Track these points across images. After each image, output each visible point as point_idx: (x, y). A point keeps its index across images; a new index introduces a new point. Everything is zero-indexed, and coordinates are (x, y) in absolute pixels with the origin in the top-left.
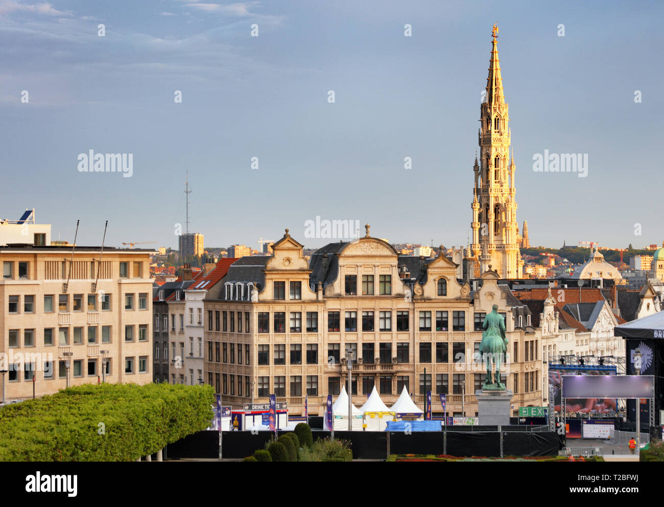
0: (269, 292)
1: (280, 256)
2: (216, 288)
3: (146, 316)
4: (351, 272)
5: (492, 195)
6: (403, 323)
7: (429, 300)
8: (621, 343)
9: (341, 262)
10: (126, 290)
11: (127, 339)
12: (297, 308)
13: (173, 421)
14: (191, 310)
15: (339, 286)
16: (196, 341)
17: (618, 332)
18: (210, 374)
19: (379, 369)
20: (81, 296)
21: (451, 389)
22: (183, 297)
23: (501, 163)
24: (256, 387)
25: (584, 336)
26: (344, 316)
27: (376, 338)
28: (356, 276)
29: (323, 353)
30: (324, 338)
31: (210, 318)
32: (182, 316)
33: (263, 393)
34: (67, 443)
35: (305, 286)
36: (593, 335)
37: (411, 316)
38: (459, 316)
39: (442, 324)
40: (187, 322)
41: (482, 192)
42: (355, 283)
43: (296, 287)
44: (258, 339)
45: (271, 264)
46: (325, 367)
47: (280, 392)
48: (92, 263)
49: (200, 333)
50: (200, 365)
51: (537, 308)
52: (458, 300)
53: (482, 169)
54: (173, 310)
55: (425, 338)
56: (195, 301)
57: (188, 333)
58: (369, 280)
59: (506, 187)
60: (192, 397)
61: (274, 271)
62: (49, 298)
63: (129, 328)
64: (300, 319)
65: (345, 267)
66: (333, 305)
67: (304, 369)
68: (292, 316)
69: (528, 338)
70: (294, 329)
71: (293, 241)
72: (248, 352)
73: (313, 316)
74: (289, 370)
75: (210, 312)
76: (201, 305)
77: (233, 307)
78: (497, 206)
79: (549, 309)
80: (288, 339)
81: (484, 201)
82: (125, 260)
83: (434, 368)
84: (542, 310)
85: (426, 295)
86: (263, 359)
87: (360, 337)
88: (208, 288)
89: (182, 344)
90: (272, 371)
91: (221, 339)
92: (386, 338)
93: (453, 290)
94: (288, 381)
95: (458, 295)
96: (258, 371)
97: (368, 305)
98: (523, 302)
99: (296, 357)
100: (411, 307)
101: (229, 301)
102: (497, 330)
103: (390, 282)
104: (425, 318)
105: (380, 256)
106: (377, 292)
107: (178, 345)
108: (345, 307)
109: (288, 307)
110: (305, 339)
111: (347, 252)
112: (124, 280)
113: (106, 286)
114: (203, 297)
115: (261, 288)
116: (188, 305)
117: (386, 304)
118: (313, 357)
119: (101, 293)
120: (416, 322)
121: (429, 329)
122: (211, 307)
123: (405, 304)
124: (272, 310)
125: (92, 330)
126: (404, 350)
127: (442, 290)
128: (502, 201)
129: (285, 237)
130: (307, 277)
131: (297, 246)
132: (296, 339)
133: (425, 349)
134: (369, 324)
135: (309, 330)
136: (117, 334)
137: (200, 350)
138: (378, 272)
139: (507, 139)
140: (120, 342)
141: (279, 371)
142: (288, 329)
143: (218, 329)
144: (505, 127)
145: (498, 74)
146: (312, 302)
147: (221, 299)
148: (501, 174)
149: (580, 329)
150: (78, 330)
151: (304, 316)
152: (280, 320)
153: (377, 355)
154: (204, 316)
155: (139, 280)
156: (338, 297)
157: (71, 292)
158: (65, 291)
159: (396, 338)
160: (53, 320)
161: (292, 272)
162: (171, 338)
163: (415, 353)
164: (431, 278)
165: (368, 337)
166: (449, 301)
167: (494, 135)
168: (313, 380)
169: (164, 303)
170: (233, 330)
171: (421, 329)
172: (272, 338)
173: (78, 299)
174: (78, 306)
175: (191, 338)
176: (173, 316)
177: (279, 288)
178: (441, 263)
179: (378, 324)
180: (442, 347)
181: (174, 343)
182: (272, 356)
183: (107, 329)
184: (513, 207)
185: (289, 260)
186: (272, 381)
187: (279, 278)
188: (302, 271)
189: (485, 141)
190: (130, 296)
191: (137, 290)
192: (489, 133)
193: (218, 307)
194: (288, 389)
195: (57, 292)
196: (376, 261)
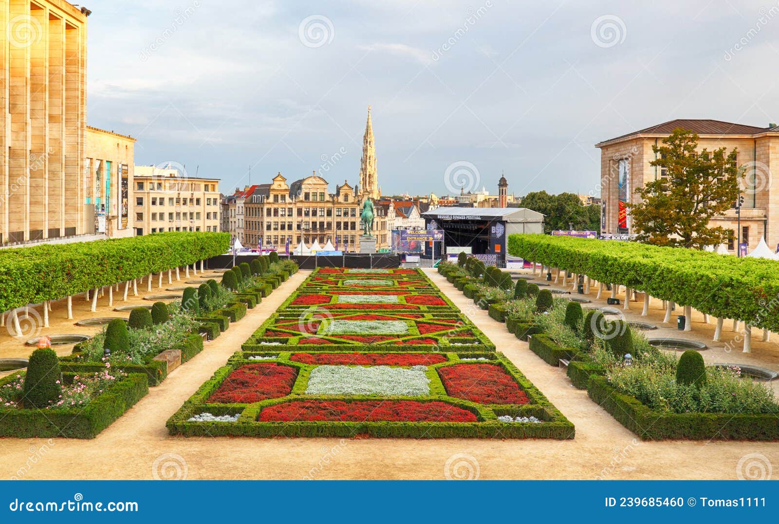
0: (271, 199)
1: (276, 183)
2: (249, 198)
3: (217, 208)
4: (307, 191)
5: (368, 171)
6: (329, 213)
7: (340, 203)
8: (423, 221)
9: (303, 186)
10: (207, 196)
11: (207, 218)
12: (283, 206)
13: (202, 248)
14: (239, 207)
15: (302, 197)
16: (240, 221)
17: (421, 216)
18: (246, 235)
19: (319, 233)
20: (186, 199)
21: (349, 241)
22: (235, 202)
23: (371, 158)
24: (265, 240)
25: (406, 220)
26: (304, 210)
27: (318, 219)
28: (309, 193)
29: (295, 226)
30: (295, 219)
31: (247, 211)
32: (235, 210)
33: (268, 243)
34: (114, 256)
35: (287, 197)
36: (409, 220)
37: (332, 210)
38: (353, 210)
39: (346, 214)
40: (237, 213)
41: (364, 170)
42: (309, 195)
43: (283, 197)
44: (266, 220)
45: (272, 187)
46: (294, 232)
47: (276, 242)
48: (192, 184)
49: (242, 217)
50: (242, 231)
51: (386, 208)
52: (353, 203)
53: (364, 161)
54: (232, 208)
55: (339, 219)
56: (240, 203)
57: (238, 217)
58: (315, 194)
59: (373, 168)
60: (216, 238)
61: (273, 190)
62: (171, 199)
63: (208, 214)
64: (285, 211)
65: (305, 189)
66: (299, 205)
67: (286, 232)
68: (281, 209)
69: (383, 220)
70: (282, 215)
71: (282, 177)
72: (262, 225)
73: (290, 210)
74: (280, 233)
75: (247, 208)
76: (243, 205)
77: (256, 206)
78: (370, 175)
79: (391, 208)
80: (280, 219)
81: (365, 173)
82: (207, 183)
83: (342, 232)
84: (388, 209)
85: (339, 201)
86: (269, 228)
87: (311, 219)
88: (246, 198)
89: (235, 222)
90: (272, 233)
91: (251, 220)
92: (322, 219)
93: (351, 199)
94: (280, 237)
95: (353, 201)
96: (266, 233)
97: (314, 205)
98: (381, 205)
99: (283, 228)
100: (333, 206)
101: (255, 203)
102: (369, 208)
103: (324, 195)
104: (339, 211)
105: (320, 184)
106: (318, 200)
107: (233, 222)
108: (304, 206)
109: (279, 206)
110: (287, 219)
111: (306, 182)
112: (206, 192)
113: (197, 195)
114: (244, 201)
115: (268, 198)
116: (237, 205)
117: (322, 205)
118: (290, 227)
119: (195, 198)
120: (335, 212)
121: (340, 216)
122: (247, 206)
123: (330, 205)
124: (273, 207)
125: (191, 214)
126: (329, 224)
127: (346, 199)
128: (372, 173)
129: (279, 175)
130: (288, 193)
131: (284, 179)
132: (283, 219)
133: (339, 224)
134: (314, 213)
135: (289, 215)
136: (203, 216)
137: (242, 224)
138: (319, 191)
139: (373, 149)
140: (204, 219)
141: (276, 233)
142: (279, 215)
143: (250, 215)
144: (373, 144)
145: (370, 124)
146: (290, 204)
147: (251, 202)
148: (371, 163)
149: (404, 217)
150: (185, 214)
151: (287, 210)
152: (276, 211)
153: (318, 226)
154: (244, 210)
155: (214, 193)
156: (302, 201)
157: (182, 197)
158: (179, 196)
159: (326, 219)
160: (174, 209)
161: (281, 190)
162: (230, 220)
163: (334, 226)
164: (341, 194)
165: (314, 219)
166: (349, 204)
167: (369, 148)
168: (290, 237)
169: (227, 205)
170: (256, 215)
171: (337, 216)
172: (272, 219)
173: (185, 200)
174: (185, 204)
175: (239, 219)
176: (231, 210)
177: (276, 197)
178: (346, 187)
179: (319, 213)
180: (346, 224)
181: (231, 222)
182: (273, 227)
183: (198, 214)
184: (376, 176)
185: (280, 185)
186: (272, 237)
187: (276, 193)
188: (286, 190)
189: (365, 150)
190: (209, 199)
191: (212, 197)
192: (367, 146)
193: (250, 205)
194: (279, 241)
195: (175, 196)
196: (318, 186)
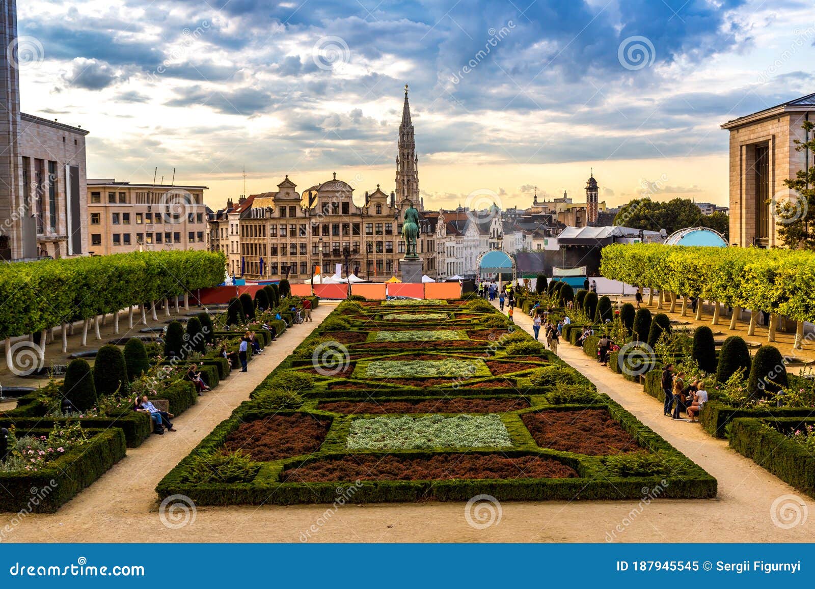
0: (277, 213)
1: (283, 191)
2: (246, 213)
3: (204, 227)
6: (356, 230)
7: (371, 216)
9: (319, 195)
11: (190, 240)
12: (293, 222)
14: (232, 225)
15: (318, 209)
16: (235, 243)
19: (342, 257)
20: (160, 214)
21: (384, 268)
22: (227, 218)
23: (410, 157)
24: (269, 269)
25: (460, 239)
26: (321, 226)
27: (341, 239)
29: (309, 249)
30: (309, 239)
31: (243, 229)
32: (227, 229)
33: (274, 272)
35: (298, 209)
36: (465, 238)
37: (361, 226)
38: (389, 226)
39: (379, 231)
40: (230, 233)
44: (270, 241)
45: (278, 196)
46: (311, 257)
49: (237, 238)
50: (238, 257)
51: (434, 222)
52: (388, 216)
54: (222, 226)
55: (369, 239)
56: (234, 220)
57: (231, 239)
61: (280, 200)
62: (139, 215)
63: (191, 234)
65: (322, 198)
68: (291, 227)
69: (429, 239)
71: (290, 183)
72: (265, 248)
75: (243, 226)
76: (238, 222)
77: (256, 223)
78: (408, 181)
79: (440, 222)
80: (289, 240)
83: (375, 256)
85: (369, 213)
86: (274, 252)
87: (332, 239)
88: (241, 212)
89: (227, 245)
90: (279, 259)
91: (248, 241)
92: (346, 240)
93: (385, 211)
94: (289, 265)
95: (388, 213)
96: (271, 259)
97: (335, 219)
99: (293, 251)
100: (361, 220)
101: (254, 220)
102: (413, 219)
103: (348, 206)
104: (369, 227)
107: (225, 246)
109: (288, 221)
110: (298, 240)
111: (323, 189)
114: (239, 217)
115: (272, 210)
116: (230, 222)
117: (346, 219)
118: (303, 251)
120: (364, 229)
121: (371, 234)
122: (243, 223)
123: (357, 220)
124: (279, 224)
125: (168, 235)
126: (357, 246)
127: (379, 212)
128: (412, 178)
129: (286, 181)
130: (299, 203)
131: (293, 185)
132: (293, 240)
134: (336, 231)
135: (301, 235)
136: (184, 237)
137: (237, 248)
140: (185, 242)
141: (283, 259)
142: (288, 234)
143: (247, 235)
146: (302, 218)
147: (249, 218)
148: (411, 163)
149: (458, 235)
150: (159, 235)
151: (298, 227)
153: (341, 250)
154: (239, 228)
157: (153, 211)
158: (149, 211)
159: (352, 240)
160: (144, 228)
161: (290, 201)
162: (221, 242)
164: (372, 204)
165: (336, 239)
166: (383, 217)
168: (304, 264)
169: (217, 222)
170: (256, 236)
171: (367, 234)
172: (279, 240)
173: (158, 216)
174: (158, 220)
175: (233, 242)
176: (222, 229)
178: (378, 195)
179: (342, 231)
180: (379, 245)
181: (223, 246)
182: (279, 250)
183: (177, 234)
185: (288, 194)
186: (279, 265)
187: (282, 204)
188: (296, 200)
191: (196, 211)
193: (247, 222)
195: (145, 211)
